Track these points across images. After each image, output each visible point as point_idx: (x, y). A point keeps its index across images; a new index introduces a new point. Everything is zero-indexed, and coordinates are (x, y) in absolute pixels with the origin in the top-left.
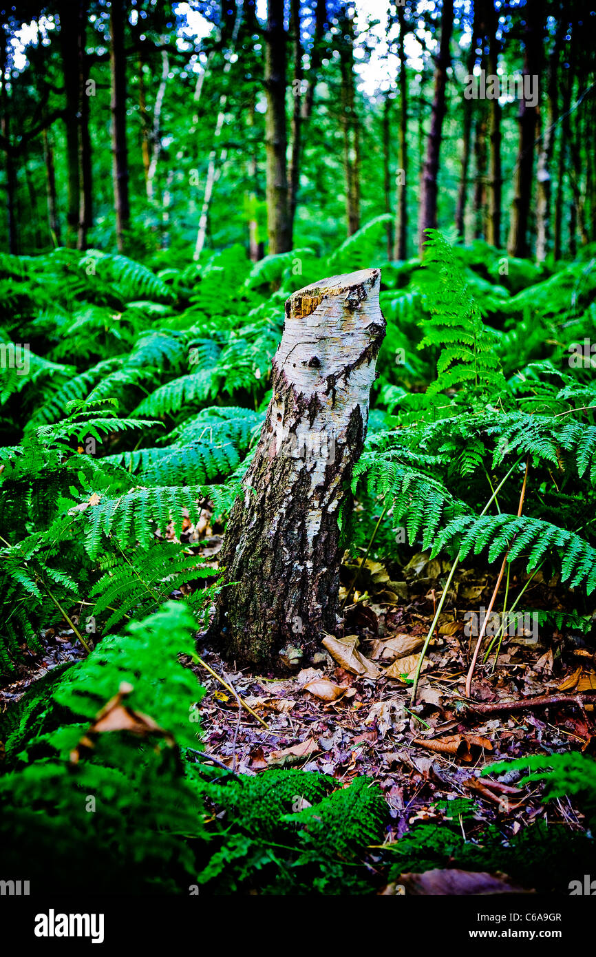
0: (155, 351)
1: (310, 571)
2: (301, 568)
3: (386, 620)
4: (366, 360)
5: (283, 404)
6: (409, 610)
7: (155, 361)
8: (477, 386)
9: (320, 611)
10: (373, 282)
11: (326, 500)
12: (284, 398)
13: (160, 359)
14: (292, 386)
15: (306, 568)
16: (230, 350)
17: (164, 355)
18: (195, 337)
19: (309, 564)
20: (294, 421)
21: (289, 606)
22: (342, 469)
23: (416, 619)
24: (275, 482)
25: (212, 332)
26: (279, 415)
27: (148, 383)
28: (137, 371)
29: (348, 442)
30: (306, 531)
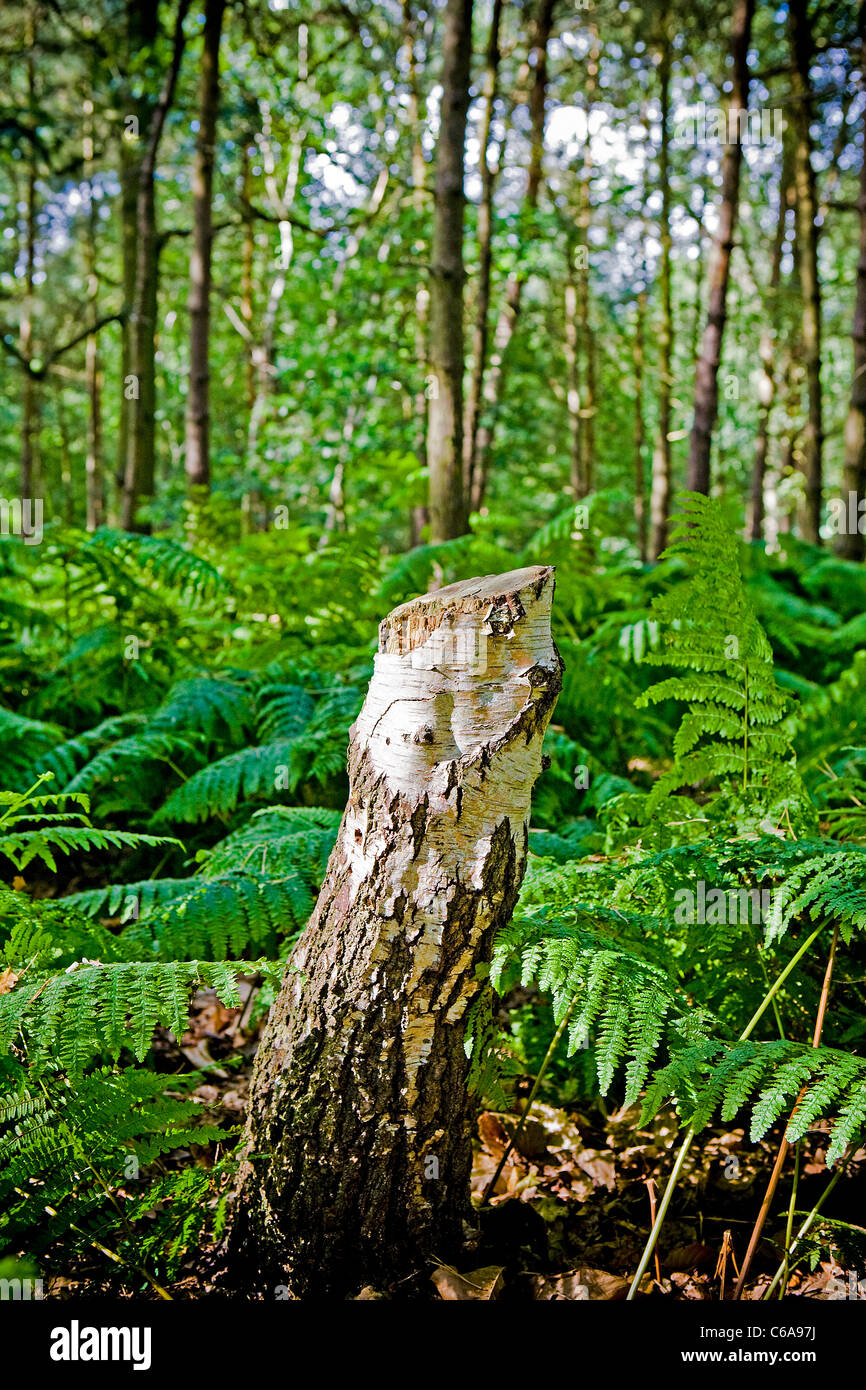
0: (200, 702)
1: (412, 1136)
2: (393, 1129)
3: (565, 1232)
4: (523, 734)
5: (365, 813)
6: (612, 1210)
7: (199, 721)
8: (746, 784)
9: (430, 1216)
10: (538, 589)
11: (443, 998)
12: (367, 801)
13: (208, 719)
14: (382, 779)
15: (402, 1130)
16: (330, 705)
17: (217, 711)
18: (272, 680)
19: (409, 1122)
20: (383, 846)
21: (368, 1204)
22: (473, 942)
23: (624, 1231)
24: (346, 960)
25: (303, 673)
26: (358, 834)
27: (184, 759)
28: (164, 738)
29: (486, 888)
30: (404, 1056)
